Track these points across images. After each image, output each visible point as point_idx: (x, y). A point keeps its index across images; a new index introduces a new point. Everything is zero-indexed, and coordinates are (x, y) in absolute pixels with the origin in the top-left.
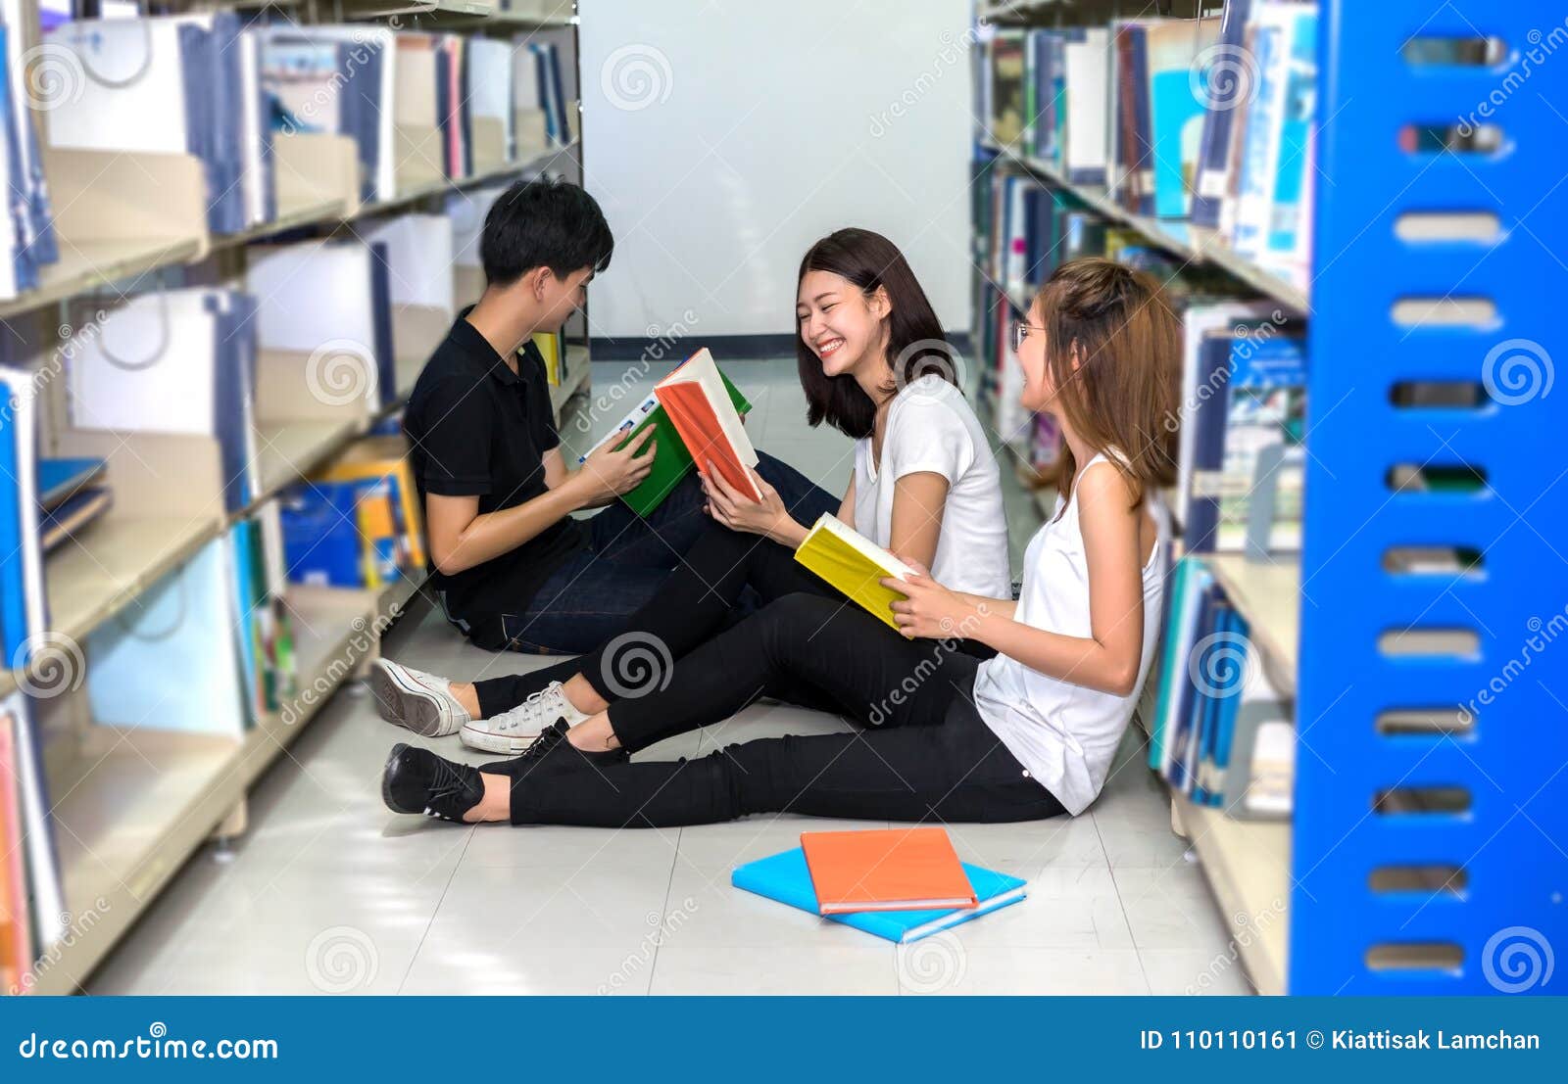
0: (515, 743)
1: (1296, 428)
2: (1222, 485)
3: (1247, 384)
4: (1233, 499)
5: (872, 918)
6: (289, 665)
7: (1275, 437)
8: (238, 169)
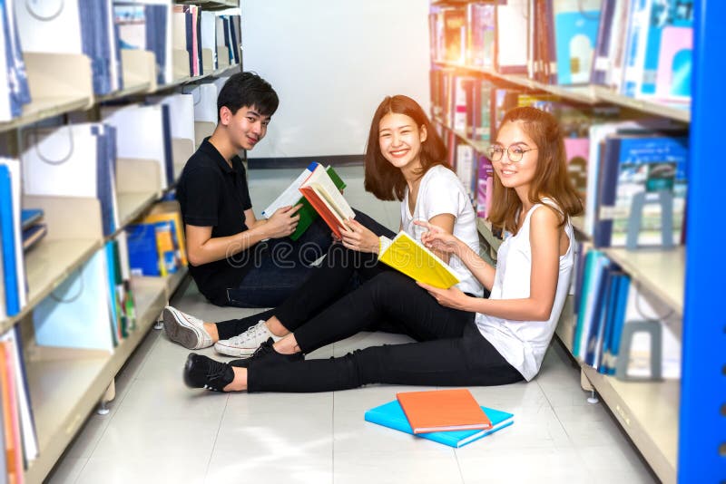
0: (243, 351)
1: (652, 184)
2: (615, 213)
3: (628, 162)
4: (619, 220)
5: (440, 435)
6: (132, 314)
7: (641, 189)
8: (108, 62)
